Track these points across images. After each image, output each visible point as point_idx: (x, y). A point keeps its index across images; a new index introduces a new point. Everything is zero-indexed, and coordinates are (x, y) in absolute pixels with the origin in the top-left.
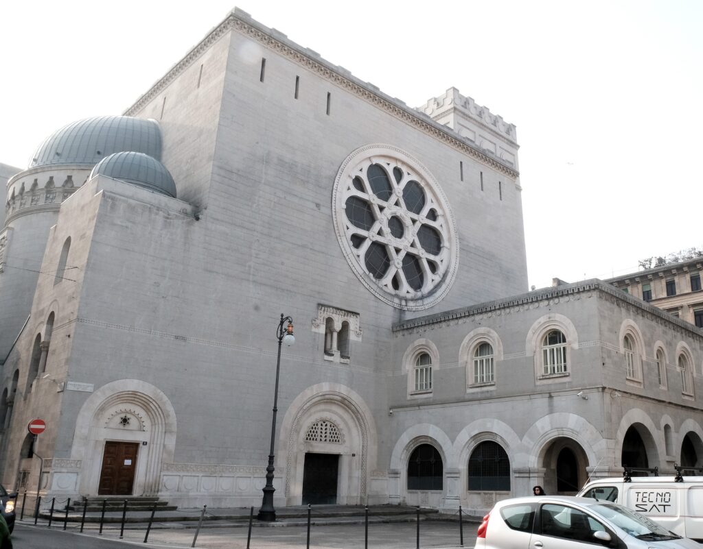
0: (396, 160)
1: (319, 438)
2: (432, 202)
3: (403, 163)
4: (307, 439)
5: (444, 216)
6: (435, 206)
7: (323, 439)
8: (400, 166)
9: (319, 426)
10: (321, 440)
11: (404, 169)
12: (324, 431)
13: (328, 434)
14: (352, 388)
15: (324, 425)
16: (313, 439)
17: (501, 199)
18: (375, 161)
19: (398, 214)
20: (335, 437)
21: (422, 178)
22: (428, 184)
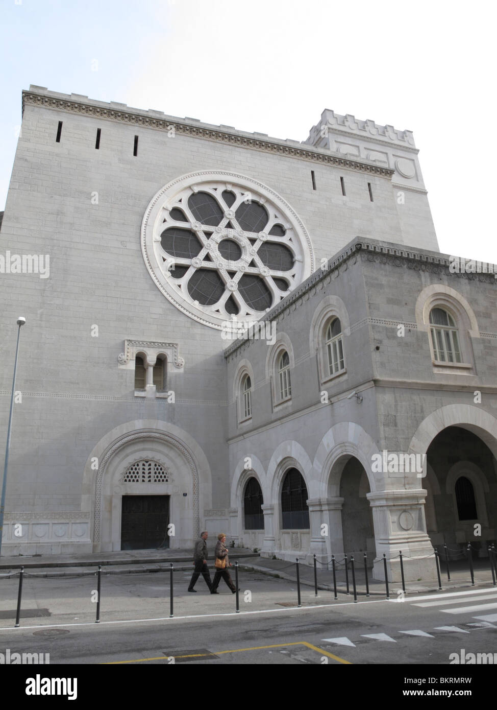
0: (224, 183)
1: (141, 479)
2: (276, 217)
3: (234, 185)
4: (126, 481)
5: (292, 229)
6: (280, 221)
7: (146, 479)
8: (230, 188)
9: (141, 466)
10: (143, 481)
11: (236, 191)
12: (147, 471)
13: (152, 474)
14: (174, 423)
15: (147, 464)
16: (133, 481)
17: (372, 200)
18: (196, 189)
19: (231, 236)
20: (162, 476)
21: (260, 195)
22: (268, 200)
